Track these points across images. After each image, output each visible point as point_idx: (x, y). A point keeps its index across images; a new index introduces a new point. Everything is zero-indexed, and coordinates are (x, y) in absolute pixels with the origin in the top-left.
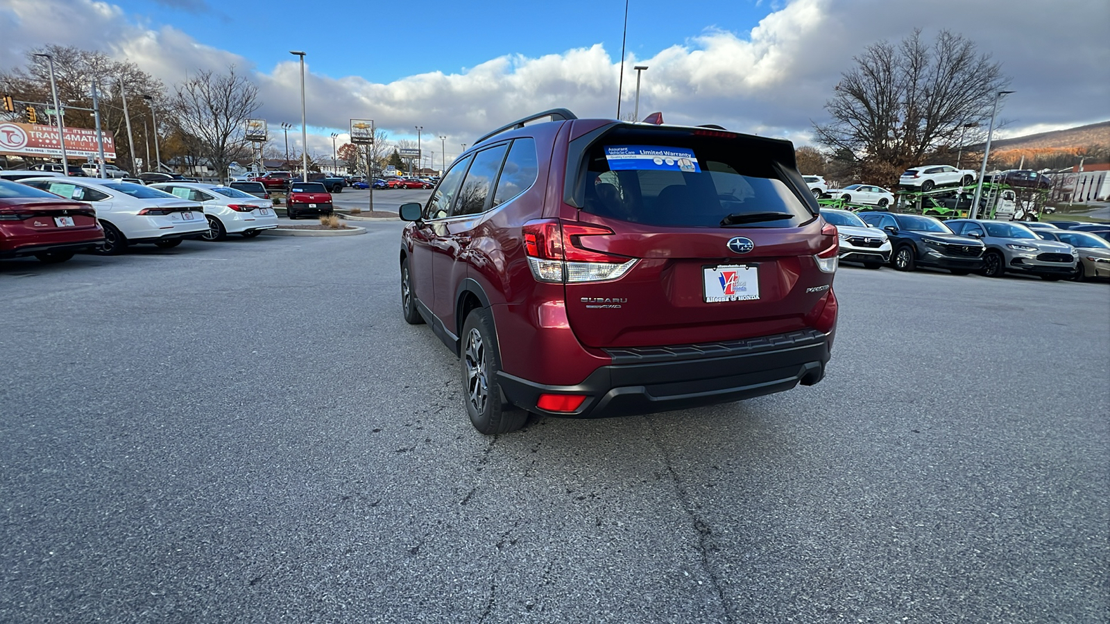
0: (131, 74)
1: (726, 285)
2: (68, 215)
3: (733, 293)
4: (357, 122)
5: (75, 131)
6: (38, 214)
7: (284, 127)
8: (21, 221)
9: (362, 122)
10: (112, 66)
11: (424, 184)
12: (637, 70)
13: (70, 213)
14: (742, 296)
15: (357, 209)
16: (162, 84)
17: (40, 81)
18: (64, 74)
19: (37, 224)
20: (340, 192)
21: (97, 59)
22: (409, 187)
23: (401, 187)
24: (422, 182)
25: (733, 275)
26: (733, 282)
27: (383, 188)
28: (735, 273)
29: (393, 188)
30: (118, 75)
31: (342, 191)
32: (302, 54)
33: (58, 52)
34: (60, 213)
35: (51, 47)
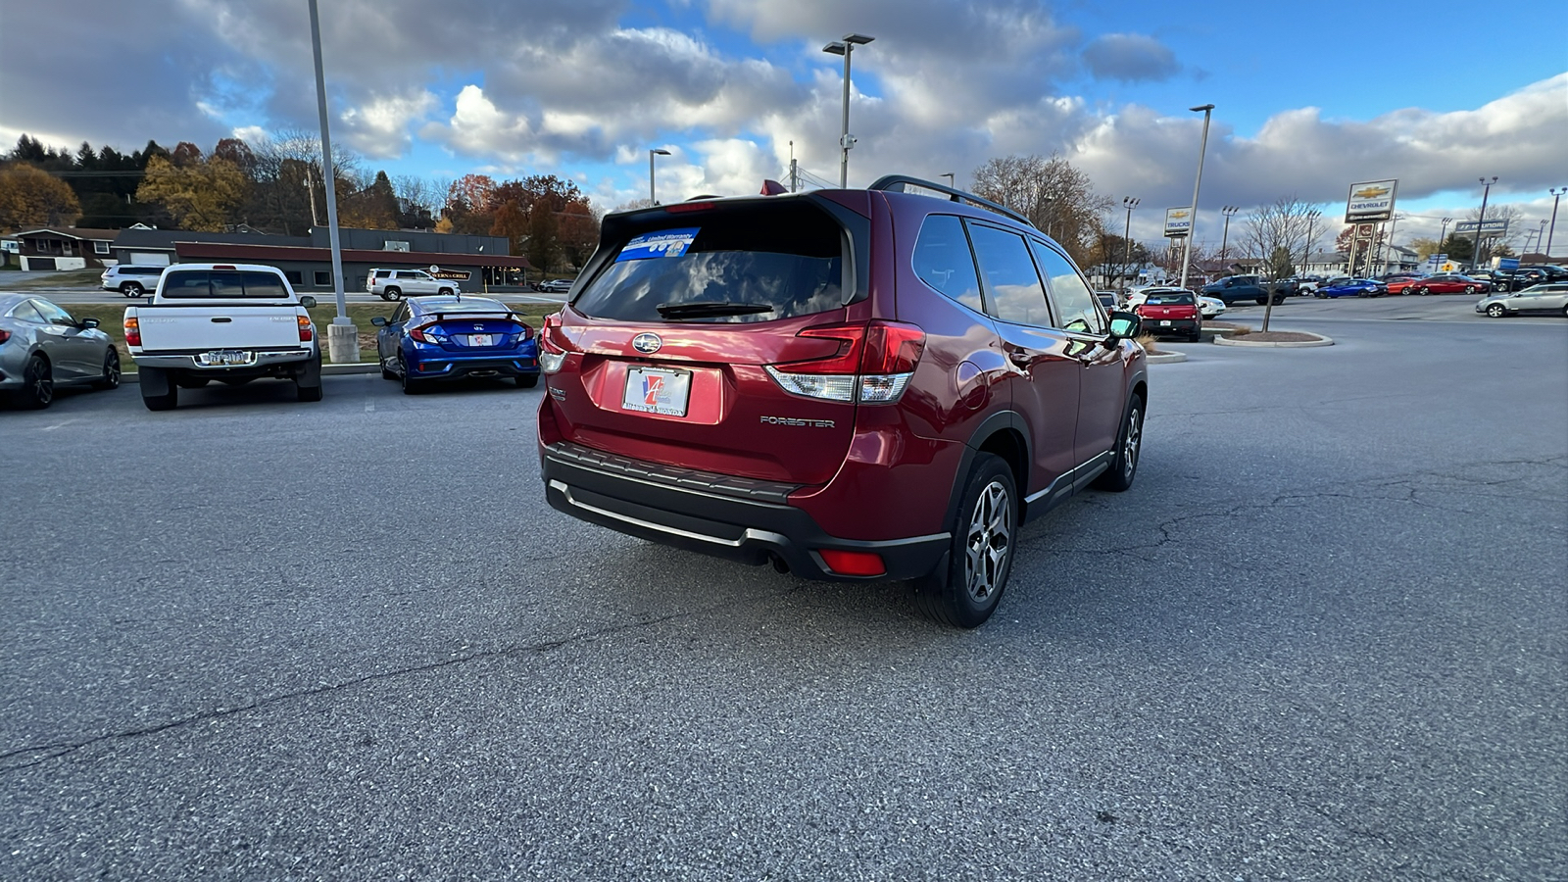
1: (648, 392)
3: (654, 403)
4: (1364, 188)
7: (1226, 212)
9: (1372, 186)
11: (1472, 285)
15: (1246, 328)
16: (1088, 180)
18: (999, 186)
20: (1280, 304)
22: (1433, 291)
23: (1416, 292)
24: (1467, 282)
25: (659, 381)
26: (656, 390)
27: (1374, 295)
28: (661, 379)
29: (1401, 294)
31: (1285, 301)
32: (1208, 109)
33: (999, 165)
35: (994, 161)
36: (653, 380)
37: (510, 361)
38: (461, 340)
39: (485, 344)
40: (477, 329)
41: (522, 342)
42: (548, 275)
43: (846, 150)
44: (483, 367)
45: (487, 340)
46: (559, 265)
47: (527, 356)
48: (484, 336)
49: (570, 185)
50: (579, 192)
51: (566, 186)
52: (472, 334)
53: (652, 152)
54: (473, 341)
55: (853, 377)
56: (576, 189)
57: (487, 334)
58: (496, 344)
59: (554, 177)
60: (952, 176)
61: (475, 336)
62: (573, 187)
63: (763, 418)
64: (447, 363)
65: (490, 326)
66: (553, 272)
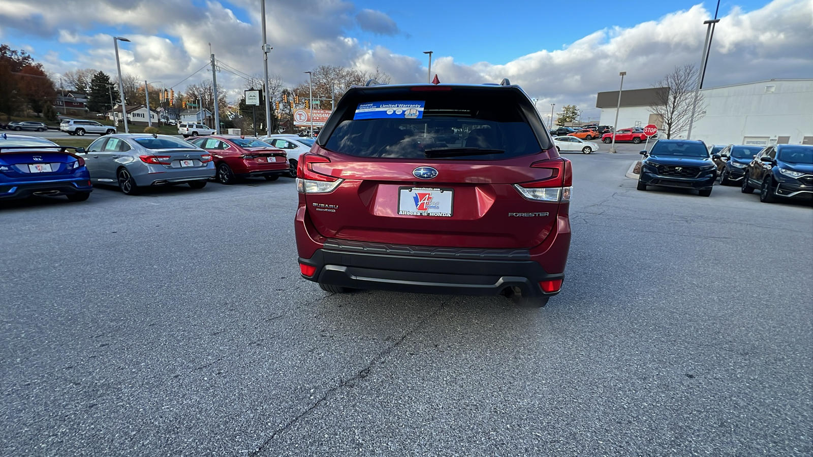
0: (354, 77)
1: (420, 203)
2: (274, 156)
3: (426, 209)
5: (326, 112)
6: (260, 156)
8: (253, 159)
10: (346, 73)
12: (708, 25)
13: (275, 155)
14: (433, 212)
17: (315, 86)
18: (325, 81)
19: (260, 160)
21: (339, 71)
25: (428, 195)
26: (426, 201)
28: (429, 194)
30: (348, 78)
32: (430, 53)
33: (324, 70)
34: (269, 155)
35: (321, 67)
36: (423, 195)
37: (70, 183)
38: (23, 168)
39: (45, 171)
40: (37, 159)
41: (77, 168)
42: (12, 118)
43: (266, 53)
44: (46, 188)
45: (47, 168)
46: (22, 111)
47: (81, 178)
48: (43, 165)
49: (23, 53)
50: (33, 59)
51: (19, 54)
52: (32, 164)
53: (115, 39)
54: (34, 169)
55: (559, 188)
56: (29, 57)
57: (46, 163)
58: (55, 170)
59: (7, 46)
60: (310, 73)
61: (35, 165)
62: (27, 55)
63: (510, 214)
64: (10, 187)
65: (47, 157)
66: (16, 116)
